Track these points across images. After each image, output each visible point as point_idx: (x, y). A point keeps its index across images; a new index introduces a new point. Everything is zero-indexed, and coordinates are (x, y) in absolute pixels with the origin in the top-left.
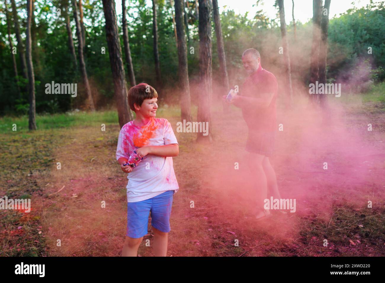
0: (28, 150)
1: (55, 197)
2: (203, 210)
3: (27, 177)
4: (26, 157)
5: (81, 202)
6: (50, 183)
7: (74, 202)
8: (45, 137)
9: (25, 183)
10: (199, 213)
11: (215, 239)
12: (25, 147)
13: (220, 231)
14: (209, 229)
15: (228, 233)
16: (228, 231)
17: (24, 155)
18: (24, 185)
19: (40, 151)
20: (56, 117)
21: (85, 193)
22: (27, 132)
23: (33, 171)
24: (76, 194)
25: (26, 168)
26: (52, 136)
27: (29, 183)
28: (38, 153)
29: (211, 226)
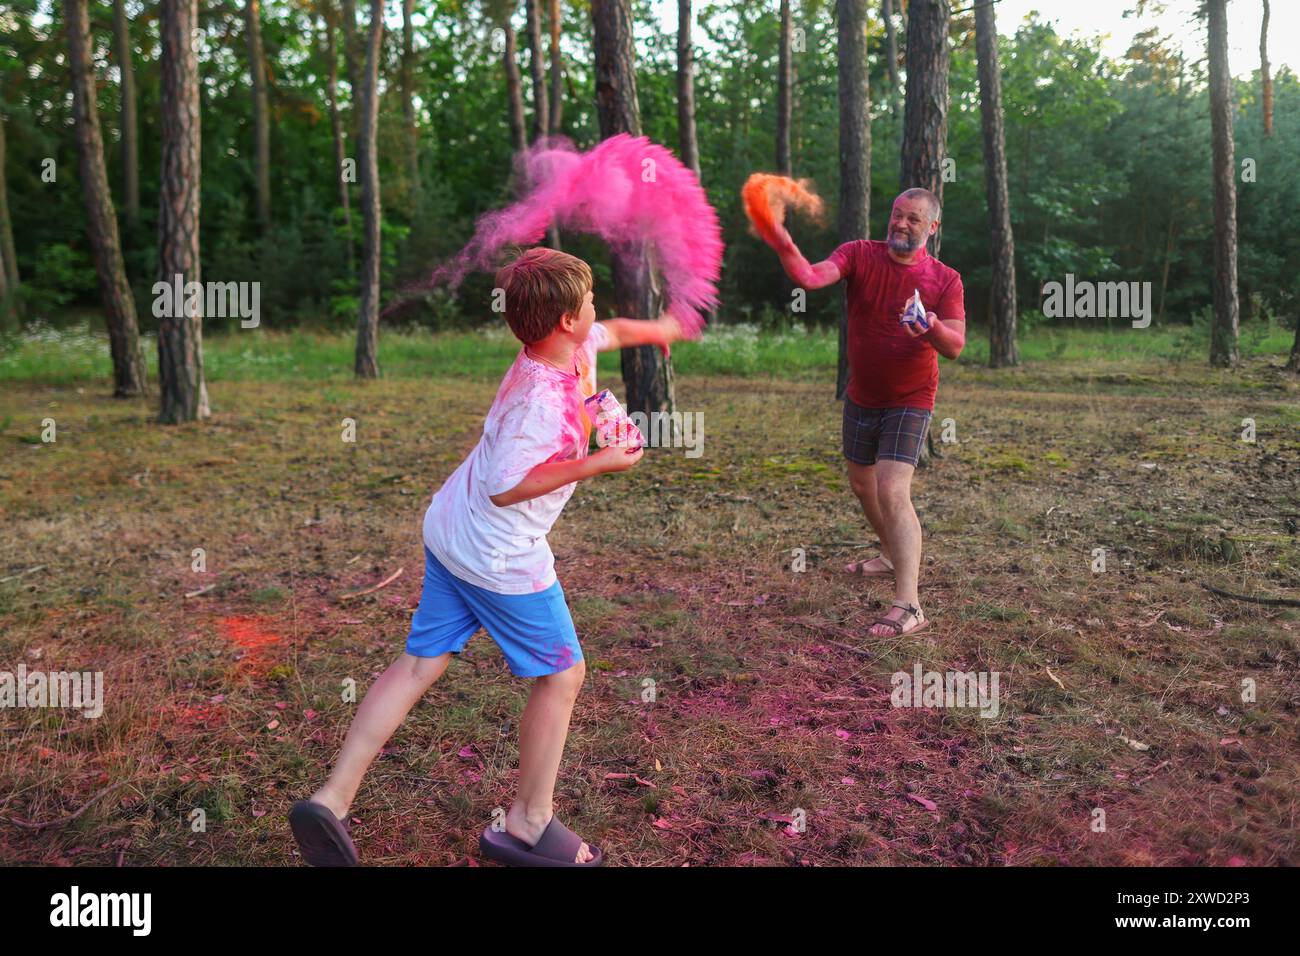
0: (329, 441)
1: (361, 605)
2: (840, 705)
3: (301, 527)
4: (319, 462)
6: (364, 556)
8: (398, 402)
9: (289, 546)
10: (820, 714)
11: (859, 819)
12: (326, 431)
13: (881, 792)
14: (845, 780)
15: (909, 800)
16: (912, 796)
17: (314, 456)
18: (282, 555)
19: (366, 447)
20: (448, 341)
22: (349, 384)
23: (323, 510)
25: (305, 499)
26: (419, 400)
27: (299, 550)
28: (360, 453)
29: (853, 769)
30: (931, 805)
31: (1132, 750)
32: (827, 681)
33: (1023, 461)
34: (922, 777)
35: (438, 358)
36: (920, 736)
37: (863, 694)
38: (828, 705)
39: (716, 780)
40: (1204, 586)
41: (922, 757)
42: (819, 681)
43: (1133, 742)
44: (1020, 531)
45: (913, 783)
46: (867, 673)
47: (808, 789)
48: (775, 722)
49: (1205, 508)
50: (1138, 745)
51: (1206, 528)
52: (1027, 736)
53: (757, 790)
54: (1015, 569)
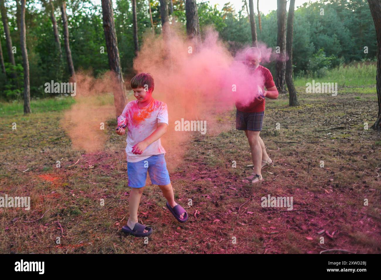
0: (30, 131)
1: (74, 168)
2: (206, 174)
3: (40, 153)
4: (31, 137)
5: (99, 171)
6: (64, 158)
7: (93, 171)
8: (42, 119)
9: (41, 158)
10: (203, 176)
11: (221, 193)
12: (27, 128)
13: (223, 188)
14: (214, 187)
15: (230, 189)
16: (230, 188)
17: (29, 135)
18: (41, 160)
19: (42, 132)
21: (100, 165)
22: (24, 115)
23: (44, 148)
24: (91, 166)
25: (35, 146)
26: (48, 118)
27: (44, 158)
28: (42, 133)
29: (215, 185)
30: (234, 189)
31: (270, 174)
32: (200, 170)
33: (221, 119)
34: (231, 184)
35: (44, 106)
36: (227, 177)
37: (210, 171)
38: (203, 174)
39: (187, 191)
40: (274, 141)
41: (228, 180)
42: (198, 170)
43: (270, 173)
44: (227, 134)
45: (229, 186)
46: (208, 167)
47: (208, 190)
48: (194, 179)
49: (266, 125)
50: (271, 173)
51: (269, 130)
52: (248, 175)
53: (197, 191)
54: (230, 143)
